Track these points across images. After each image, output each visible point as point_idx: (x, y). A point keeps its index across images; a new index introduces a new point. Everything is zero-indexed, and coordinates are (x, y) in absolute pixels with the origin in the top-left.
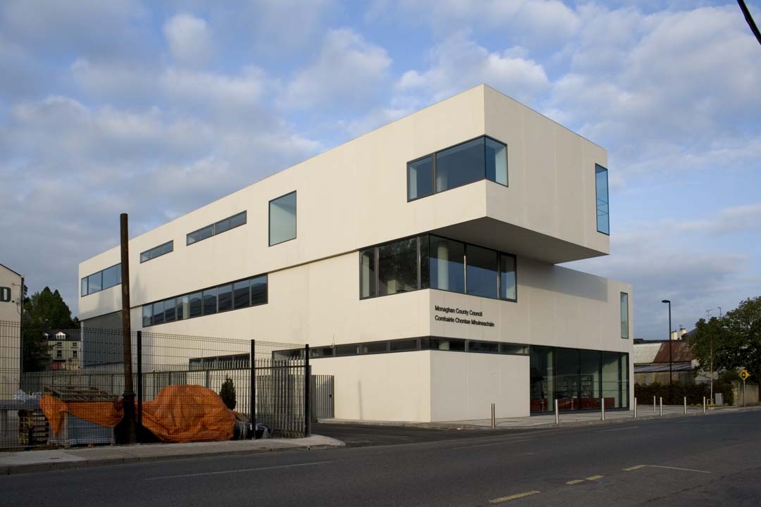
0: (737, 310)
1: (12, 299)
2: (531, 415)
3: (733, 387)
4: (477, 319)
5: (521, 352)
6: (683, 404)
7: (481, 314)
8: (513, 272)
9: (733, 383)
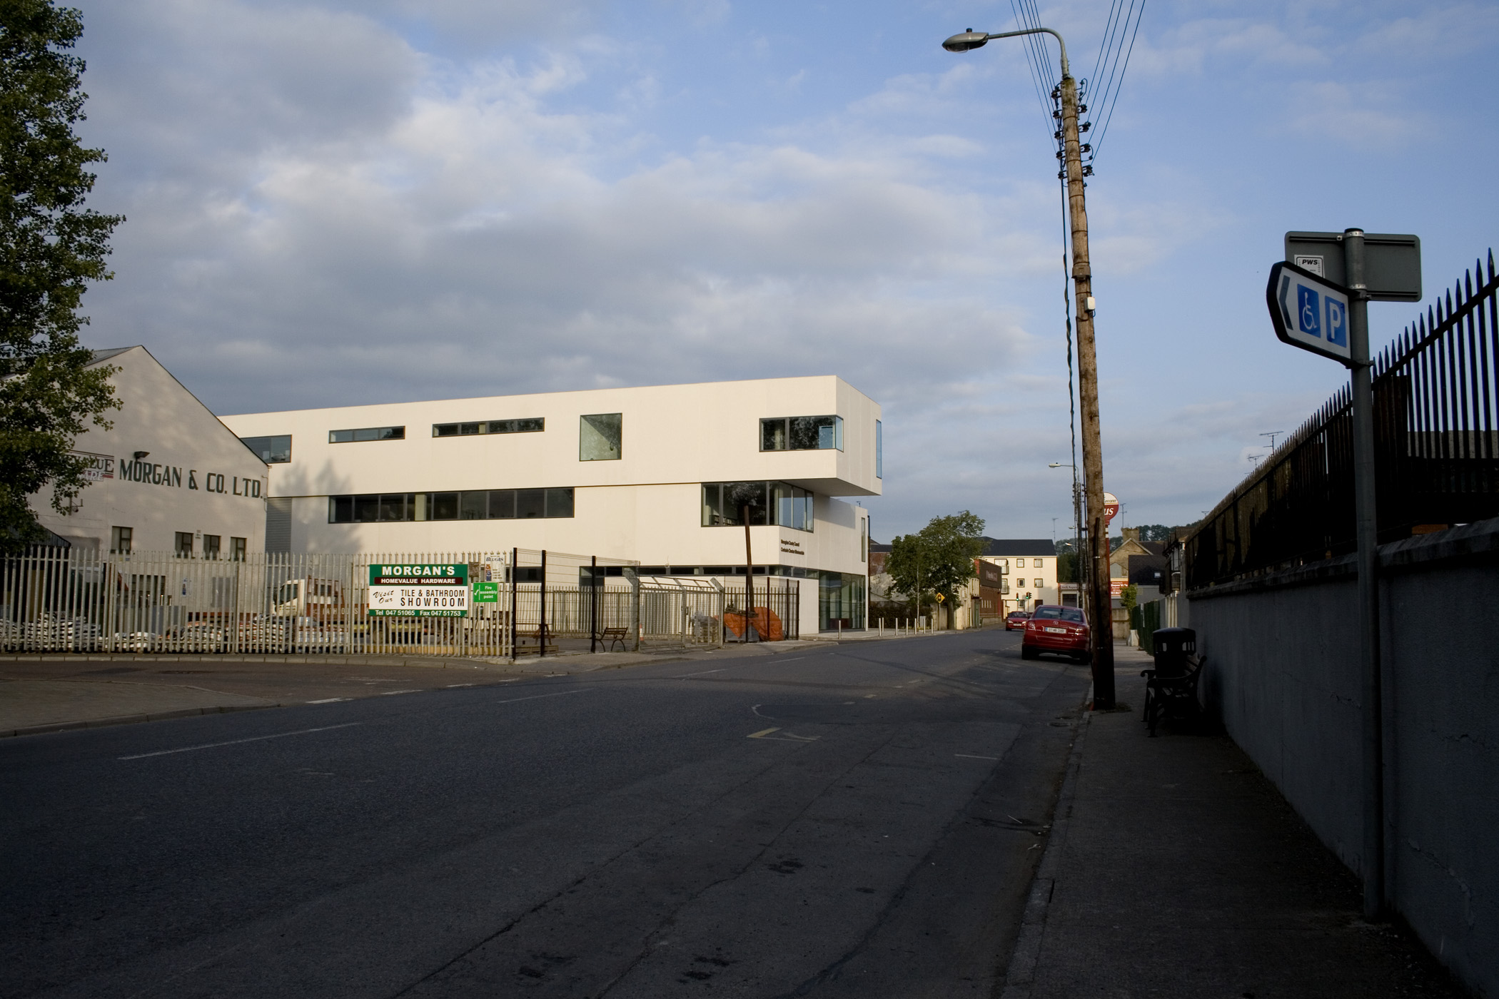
0: (928, 527)
1: (261, 495)
2: (820, 632)
3: (931, 610)
4: (793, 548)
5: (812, 575)
6: (895, 627)
7: (798, 545)
8: (804, 499)
9: (932, 606)
